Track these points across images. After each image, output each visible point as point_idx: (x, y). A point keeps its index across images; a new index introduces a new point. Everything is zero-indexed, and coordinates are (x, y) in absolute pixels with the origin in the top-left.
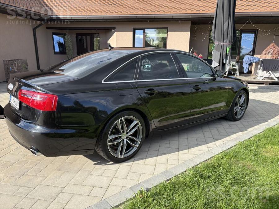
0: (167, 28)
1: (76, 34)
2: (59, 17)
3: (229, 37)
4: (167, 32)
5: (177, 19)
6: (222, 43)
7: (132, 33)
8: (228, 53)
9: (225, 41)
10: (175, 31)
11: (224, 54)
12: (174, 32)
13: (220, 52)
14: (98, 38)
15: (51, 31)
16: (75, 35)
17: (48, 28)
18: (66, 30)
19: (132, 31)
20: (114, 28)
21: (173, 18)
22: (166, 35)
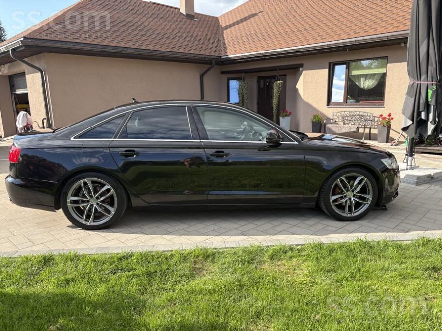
0: (387, 58)
1: (259, 77)
2: (229, 58)
3: (431, 71)
4: (387, 65)
5: (397, 41)
6: (417, 82)
7: (326, 71)
8: (429, 100)
9: (423, 77)
10: (401, 62)
11: (422, 101)
12: (399, 63)
13: (414, 97)
14: (279, 82)
15: (225, 76)
16: (257, 80)
17: (222, 72)
18: (242, 73)
19: (326, 68)
20: (301, 65)
21: (388, 40)
22: (385, 69)
